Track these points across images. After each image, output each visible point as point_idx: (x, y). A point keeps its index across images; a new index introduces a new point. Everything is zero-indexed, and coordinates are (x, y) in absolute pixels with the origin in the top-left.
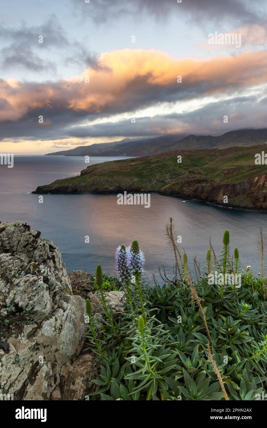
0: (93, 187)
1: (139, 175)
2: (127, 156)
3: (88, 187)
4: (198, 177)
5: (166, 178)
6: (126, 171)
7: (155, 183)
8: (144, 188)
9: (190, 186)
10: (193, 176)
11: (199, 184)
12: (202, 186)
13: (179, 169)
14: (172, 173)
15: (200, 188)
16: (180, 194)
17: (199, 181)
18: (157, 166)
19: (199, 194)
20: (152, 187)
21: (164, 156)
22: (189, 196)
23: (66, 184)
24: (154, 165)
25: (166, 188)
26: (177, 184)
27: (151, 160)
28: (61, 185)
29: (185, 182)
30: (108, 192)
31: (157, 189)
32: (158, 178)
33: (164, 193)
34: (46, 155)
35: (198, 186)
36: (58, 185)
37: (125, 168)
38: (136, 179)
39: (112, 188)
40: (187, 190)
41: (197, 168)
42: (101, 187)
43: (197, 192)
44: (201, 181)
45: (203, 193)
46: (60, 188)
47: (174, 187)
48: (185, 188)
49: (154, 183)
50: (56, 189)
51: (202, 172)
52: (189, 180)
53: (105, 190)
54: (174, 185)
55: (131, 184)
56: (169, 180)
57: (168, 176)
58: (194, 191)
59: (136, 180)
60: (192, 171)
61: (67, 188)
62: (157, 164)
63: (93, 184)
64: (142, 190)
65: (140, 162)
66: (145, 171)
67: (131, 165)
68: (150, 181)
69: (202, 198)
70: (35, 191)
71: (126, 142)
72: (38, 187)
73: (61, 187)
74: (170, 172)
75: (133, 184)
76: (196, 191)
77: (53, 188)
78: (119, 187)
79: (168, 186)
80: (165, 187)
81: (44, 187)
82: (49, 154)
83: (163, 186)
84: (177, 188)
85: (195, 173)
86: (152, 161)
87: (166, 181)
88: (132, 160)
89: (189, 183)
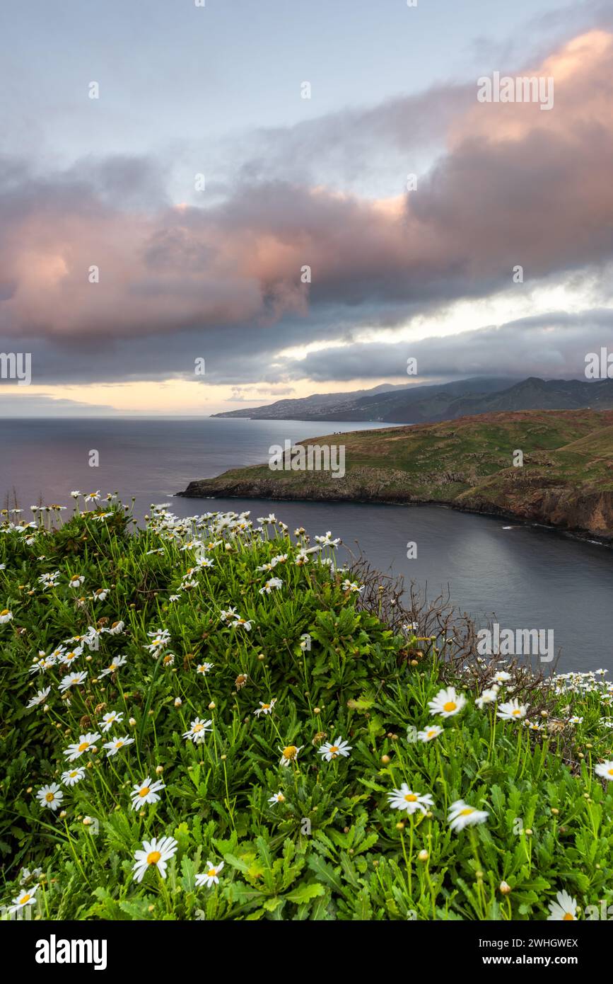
0: (305, 488)
1: (408, 465)
2: (385, 421)
3: (295, 487)
4: (543, 472)
5: (468, 472)
6: (379, 454)
7: (444, 484)
8: (417, 494)
9: (524, 492)
10: (532, 470)
11: (546, 490)
12: (552, 495)
13: (499, 453)
14: (483, 461)
15: (548, 499)
16: (501, 509)
17: (546, 483)
18: (448, 446)
19: (545, 513)
20: (436, 491)
21: (466, 424)
22: (522, 515)
23: (249, 480)
24: (441, 445)
25: (467, 496)
26: (494, 486)
27: (435, 431)
28: (238, 481)
29: (513, 482)
30: (337, 498)
31: (447, 498)
32: (450, 473)
33: (464, 507)
34: (212, 416)
35: (544, 495)
36: (231, 480)
37: (376, 448)
38: (400, 474)
39: (346, 492)
40: (518, 503)
41: (542, 452)
42: (322, 488)
43: (539, 507)
44: (549, 483)
45: (554, 510)
46: (235, 487)
47: (486, 494)
48: (512, 497)
49: (440, 483)
50: (227, 489)
51: (553, 463)
52: (522, 478)
53: (331, 494)
54: (485, 489)
55: (388, 483)
56: (475, 478)
57: (473, 468)
58: (533, 504)
59: (399, 476)
60: (529, 460)
61: (251, 487)
62: (449, 441)
63: (305, 482)
64: (413, 498)
65: (412, 436)
66: (422, 456)
67: (391, 442)
68: (432, 479)
69: (552, 521)
70: (184, 491)
71: (384, 391)
72: (191, 483)
73: (238, 485)
74: (478, 460)
75: (393, 484)
76: (537, 504)
77: (222, 487)
78: (362, 489)
79: (472, 491)
80: (466, 493)
81: (204, 483)
82: (219, 415)
83: (460, 491)
84: (492, 497)
85: (536, 463)
86: (438, 435)
87: (468, 480)
88: (394, 432)
89: (522, 486)
